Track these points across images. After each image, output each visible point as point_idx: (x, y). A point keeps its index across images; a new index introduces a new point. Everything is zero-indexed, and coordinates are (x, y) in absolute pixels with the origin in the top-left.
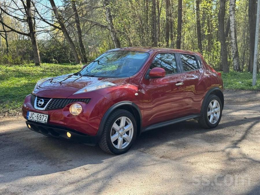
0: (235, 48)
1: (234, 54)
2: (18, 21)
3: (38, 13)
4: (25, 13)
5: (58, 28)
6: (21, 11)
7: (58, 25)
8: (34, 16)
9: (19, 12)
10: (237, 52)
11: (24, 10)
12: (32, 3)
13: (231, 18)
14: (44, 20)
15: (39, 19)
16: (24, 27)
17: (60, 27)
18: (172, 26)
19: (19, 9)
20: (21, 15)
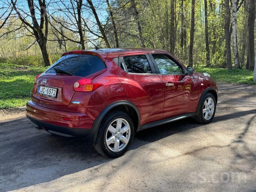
0: (236, 50)
1: (235, 55)
2: (72, 32)
3: (87, 27)
4: (78, 27)
5: (101, 37)
6: (75, 25)
7: (100, 35)
8: (84, 29)
9: (73, 26)
10: (237, 54)
11: (76, 25)
12: (83, 19)
13: (233, 27)
14: (91, 32)
15: (87, 31)
16: (77, 37)
17: (102, 36)
18: (185, 34)
19: (74, 24)
20: (75, 28)
